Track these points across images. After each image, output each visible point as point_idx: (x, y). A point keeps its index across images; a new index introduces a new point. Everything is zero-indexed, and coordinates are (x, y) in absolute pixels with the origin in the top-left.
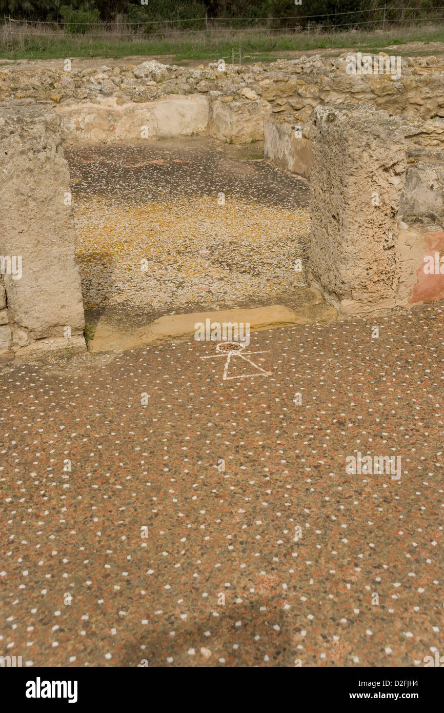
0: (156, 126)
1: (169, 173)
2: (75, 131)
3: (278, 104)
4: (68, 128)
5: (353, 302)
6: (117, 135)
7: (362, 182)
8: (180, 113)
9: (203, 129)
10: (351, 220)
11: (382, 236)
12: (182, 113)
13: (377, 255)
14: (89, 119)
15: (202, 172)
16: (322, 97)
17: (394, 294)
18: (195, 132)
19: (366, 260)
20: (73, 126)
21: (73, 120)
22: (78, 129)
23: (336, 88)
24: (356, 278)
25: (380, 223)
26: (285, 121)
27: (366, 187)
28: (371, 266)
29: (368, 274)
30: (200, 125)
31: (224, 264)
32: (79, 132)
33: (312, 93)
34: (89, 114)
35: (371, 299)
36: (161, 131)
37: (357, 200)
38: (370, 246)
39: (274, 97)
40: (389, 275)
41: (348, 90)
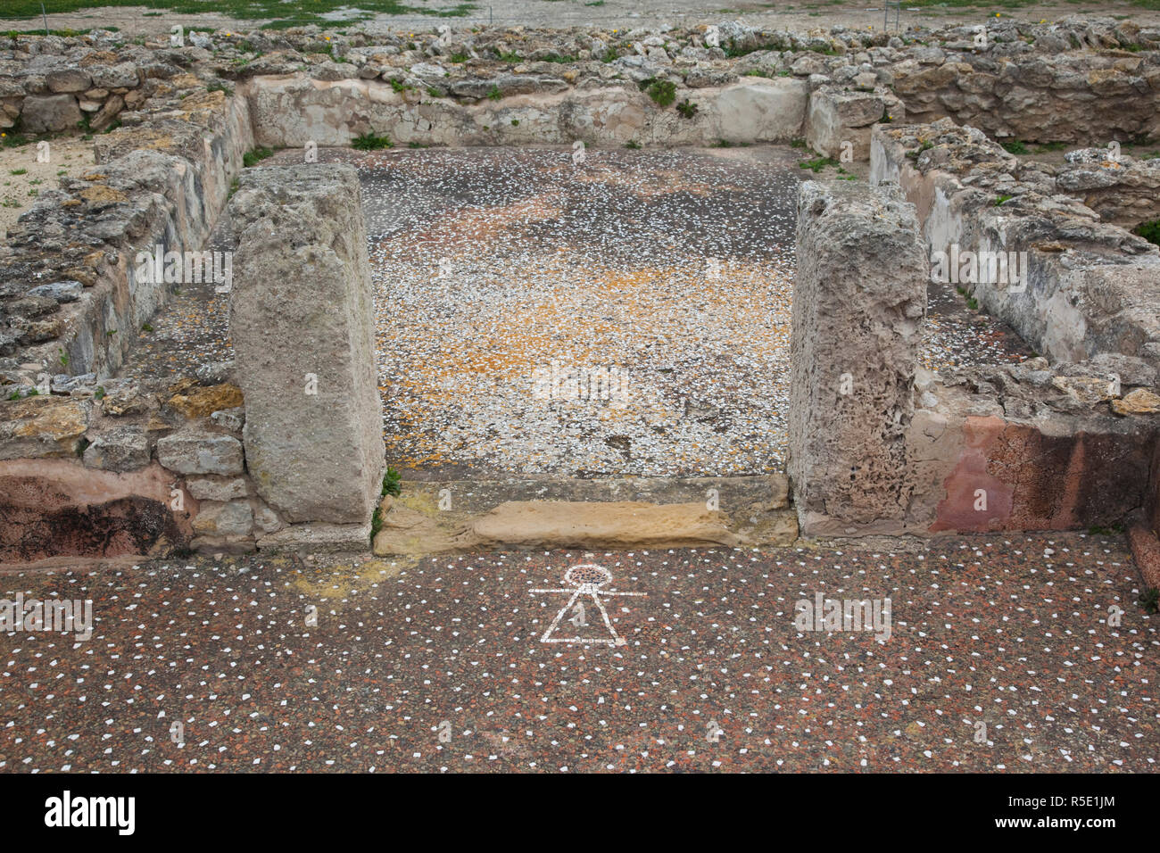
0: (718, 124)
1: (702, 210)
2: (592, 126)
3: (921, 101)
4: (582, 122)
5: (826, 518)
6: (655, 134)
7: (843, 327)
8: (758, 107)
9: (794, 133)
10: (823, 387)
11: (880, 417)
12: (762, 107)
13: (871, 447)
14: (612, 109)
15: (755, 212)
16: (999, 94)
17: (902, 513)
18: (781, 136)
19: (850, 453)
20: (589, 118)
21: (591, 110)
22: (597, 123)
23: (1024, 81)
24: (831, 480)
25: (876, 395)
26: (899, 142)
27: (851, 337)
28: (860, 464)
29: (853, 477)
30: (790, 127)
31: (683, 400)
32: (598, 129)
33: (981, 87)
34: (615, 102)
35: (858, 517)
36: (726, 133)
37: (834, 356)
38: (858, 432)
39: (914, 89)
40: (894, 481)
41: (1043, 85)
